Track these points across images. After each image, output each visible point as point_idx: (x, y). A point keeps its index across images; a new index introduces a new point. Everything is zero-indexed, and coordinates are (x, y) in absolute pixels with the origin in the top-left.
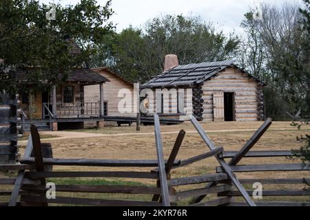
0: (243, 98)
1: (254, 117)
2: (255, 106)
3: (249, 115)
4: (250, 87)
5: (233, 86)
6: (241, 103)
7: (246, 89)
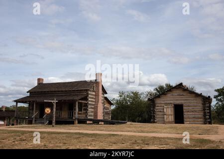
0: (191, 108)
1: (201, 121)
2: (202, 113)
3: (196, 120)
4: (196, 100)
5: (181, 100)
6: (188, 111)
7: (192, 101)
